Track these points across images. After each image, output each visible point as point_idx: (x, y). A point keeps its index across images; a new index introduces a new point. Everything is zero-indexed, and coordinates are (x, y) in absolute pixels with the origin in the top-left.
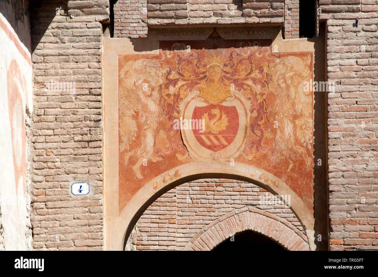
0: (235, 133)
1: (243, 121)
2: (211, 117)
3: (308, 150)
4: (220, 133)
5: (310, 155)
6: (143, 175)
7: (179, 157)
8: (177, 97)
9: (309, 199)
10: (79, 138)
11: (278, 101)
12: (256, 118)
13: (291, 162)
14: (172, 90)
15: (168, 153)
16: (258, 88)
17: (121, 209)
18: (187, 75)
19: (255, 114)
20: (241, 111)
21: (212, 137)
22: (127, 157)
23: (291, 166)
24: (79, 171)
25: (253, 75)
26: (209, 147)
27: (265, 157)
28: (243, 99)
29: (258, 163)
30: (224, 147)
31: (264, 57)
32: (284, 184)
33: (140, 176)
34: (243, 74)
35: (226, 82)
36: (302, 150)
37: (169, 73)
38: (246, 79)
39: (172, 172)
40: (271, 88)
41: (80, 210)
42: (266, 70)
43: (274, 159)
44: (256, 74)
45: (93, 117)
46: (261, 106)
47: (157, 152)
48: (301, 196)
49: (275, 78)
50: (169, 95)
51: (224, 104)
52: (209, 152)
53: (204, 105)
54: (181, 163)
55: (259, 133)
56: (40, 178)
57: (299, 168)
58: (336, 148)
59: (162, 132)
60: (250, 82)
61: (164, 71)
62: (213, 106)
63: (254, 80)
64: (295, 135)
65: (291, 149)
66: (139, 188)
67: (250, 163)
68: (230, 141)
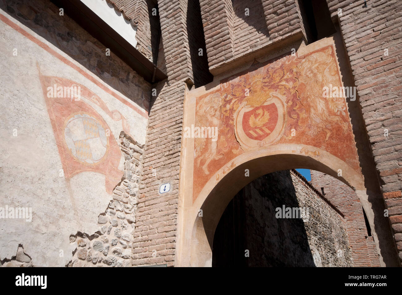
0: (276, 122)
1: (281, 111)
2: (256, 116)
3: (343, 117)
4: (264, 125)
5: (345, 121)
6: (209, 171)
7: (235, 151)
8: (232, 110)
9: (352, 160)
10: (167, 153)
11: (308, 88)
12: (292, 106)
13: (327, 131)
14: (228, 107)
15: (226, 151)
16: (291, 85)
17: (194, 200)
18: (237, 94)
19: (290, 103)
20: (278, 105)
21: (258, 130)
22: (199, 161)
23: (328, 135)
24: (165, 175)
25: (285, 77)
26: (256, 138)
27: (303, 133)
28: (280, 96)
29: (297, 140)
30: (268, 135)
31: (292, 62)
32: (325, 152)
33: (207, 173)
34: (278, 79)
35: (266, 89)
36: (336, 119)
37: (226, 97)
38: (280, 82)
39: (229, 164)
40: (301, 81)
41: (163, 204)
42: (295, 70)
43: (312, 133)
44: (288, 75)
45: (177, 137)
46: (295, 96)
47: (219, 152)
48: (343, 159)
49: (303, 73)
50: (226, 111)
51: (265, 104)
52: (256, 141)
53: (251, 109)
54: (236, 156)
55: (295, 116)
56: (143, 186)
57: (336, 134)
58: (369, 103)
59: (222, 137)
60: (283, 83)
61: (223, 97)
62: (257, 108)
63: (287, 80)
64: (328, 108)
65: (327, 121)
66: (206, 182)
67: (291, 141)
68: (272, 130)
